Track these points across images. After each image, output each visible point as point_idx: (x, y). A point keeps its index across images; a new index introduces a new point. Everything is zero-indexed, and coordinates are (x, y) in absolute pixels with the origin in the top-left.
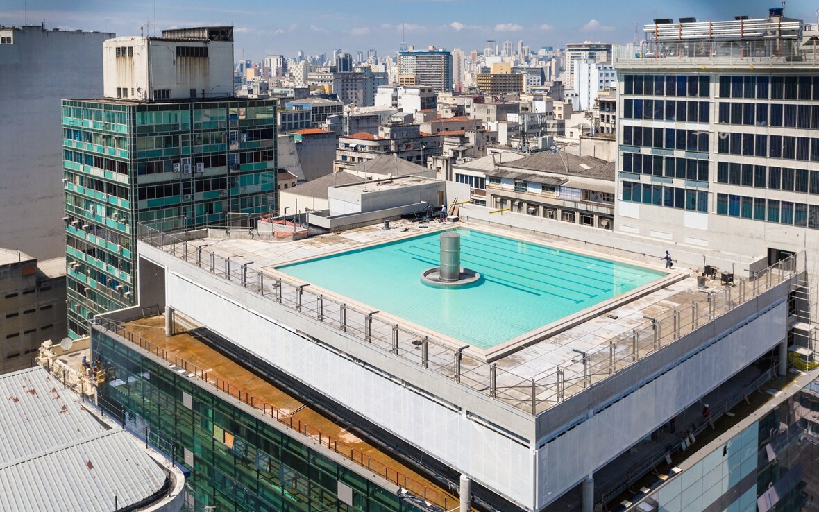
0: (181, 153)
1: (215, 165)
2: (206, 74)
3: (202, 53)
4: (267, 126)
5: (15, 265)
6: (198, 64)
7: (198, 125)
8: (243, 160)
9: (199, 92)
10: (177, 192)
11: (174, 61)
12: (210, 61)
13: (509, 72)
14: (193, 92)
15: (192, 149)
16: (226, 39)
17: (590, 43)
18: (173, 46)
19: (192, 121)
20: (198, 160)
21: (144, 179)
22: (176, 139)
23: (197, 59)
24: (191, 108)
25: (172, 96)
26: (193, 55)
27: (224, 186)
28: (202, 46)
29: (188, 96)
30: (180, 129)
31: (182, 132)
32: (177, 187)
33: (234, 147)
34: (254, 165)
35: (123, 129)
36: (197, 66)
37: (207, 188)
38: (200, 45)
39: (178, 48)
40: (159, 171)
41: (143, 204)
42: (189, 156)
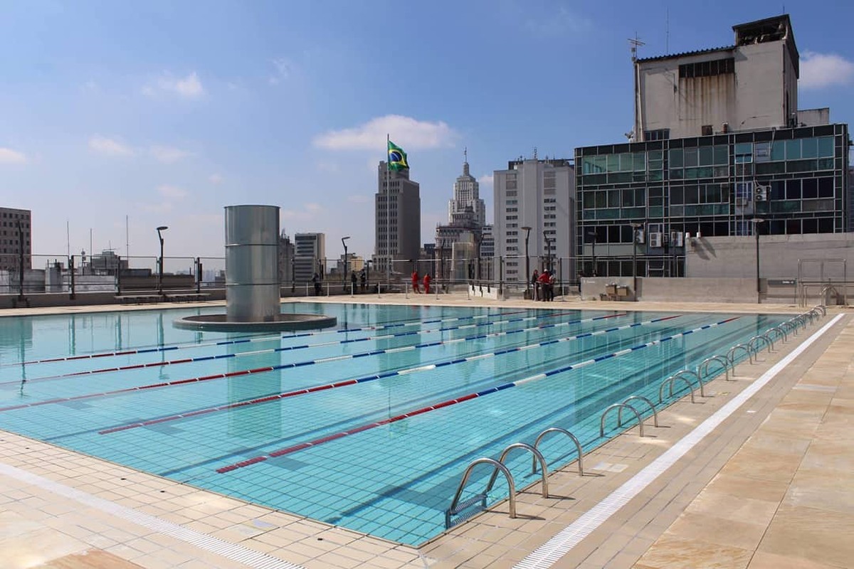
0: (647, 216)
3: (724, 68)
4: (817, 174)
6: (715, 87)
7: (676, 174)
9: (718, 128)
10: (642, 273)
11: (675, 87)
12: (738, 78)
14: (707, 130)
15: (666, 210)
18: (674, 66)
19: (666, 167)
20: (677, 228)
22: (640, 194)
23: (714, 79)
24: (665, 147)
26: (706, 74)
28: (724, 57)
29: (697, 136)
30: (647, 179)
31: (649, 184)
32: (642, 265)
33: (745, 209)
36: (714, 90)
38: (721, 56)
39: (682, 68)
40: (614, 240)
42: (660, 221)
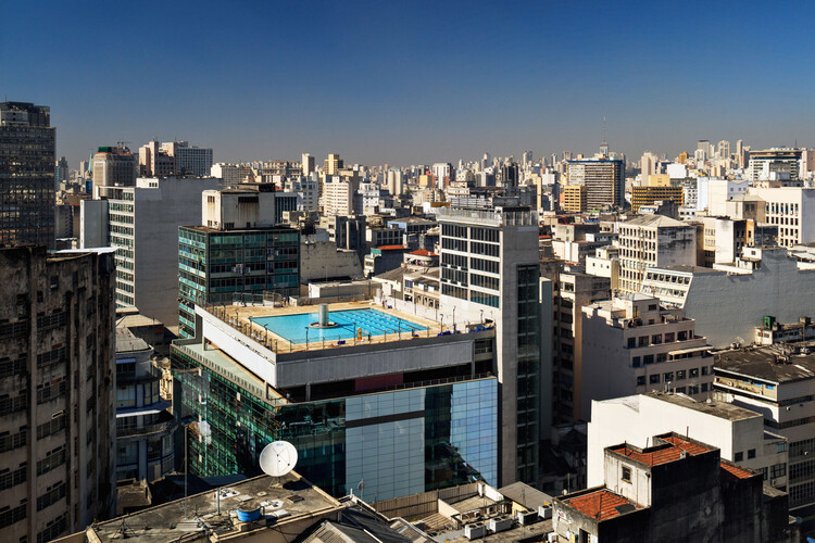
0: (237, 261)
1: (258, 269)
2: (257, 213)
3: (255, 200)
4: (293, 246)
5: (151, 326)
6: (251, 207)
7: (247, 245)
8: (276, 267)
9: (252, 224)
10: (233, 284)
11: (237, 206)
12: (260, 205)
13: (669, 185)
14: (248, 224)
15: (244, 258)
16: (271, 191)
17: (777, 149)
18: (236, 197)
19: (243, 242)
20: (247, 266)
21: (213, 275)
22: (234, 253)
23: (251, 204)
24: (243, 235)
25: (235, 226)
26: (248, 202)
27: (263, 282)
29: (245, 226)
30: (236, 247)
31: (237, 249)
32: (233, 281)
33: (271, 258)
34: (284, 270)
35: (203, 246)
36: (251, 209)
37: (253, 283)
38: (254, 195)
39: (240, 198)
40: (223, 271)
41: (213, 290)
42: (241, 263)
